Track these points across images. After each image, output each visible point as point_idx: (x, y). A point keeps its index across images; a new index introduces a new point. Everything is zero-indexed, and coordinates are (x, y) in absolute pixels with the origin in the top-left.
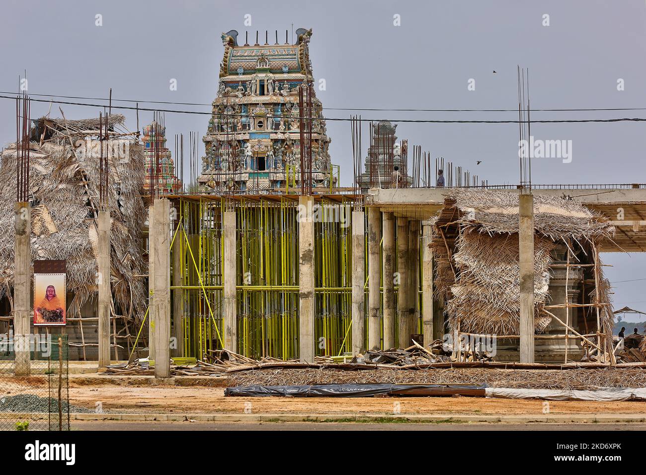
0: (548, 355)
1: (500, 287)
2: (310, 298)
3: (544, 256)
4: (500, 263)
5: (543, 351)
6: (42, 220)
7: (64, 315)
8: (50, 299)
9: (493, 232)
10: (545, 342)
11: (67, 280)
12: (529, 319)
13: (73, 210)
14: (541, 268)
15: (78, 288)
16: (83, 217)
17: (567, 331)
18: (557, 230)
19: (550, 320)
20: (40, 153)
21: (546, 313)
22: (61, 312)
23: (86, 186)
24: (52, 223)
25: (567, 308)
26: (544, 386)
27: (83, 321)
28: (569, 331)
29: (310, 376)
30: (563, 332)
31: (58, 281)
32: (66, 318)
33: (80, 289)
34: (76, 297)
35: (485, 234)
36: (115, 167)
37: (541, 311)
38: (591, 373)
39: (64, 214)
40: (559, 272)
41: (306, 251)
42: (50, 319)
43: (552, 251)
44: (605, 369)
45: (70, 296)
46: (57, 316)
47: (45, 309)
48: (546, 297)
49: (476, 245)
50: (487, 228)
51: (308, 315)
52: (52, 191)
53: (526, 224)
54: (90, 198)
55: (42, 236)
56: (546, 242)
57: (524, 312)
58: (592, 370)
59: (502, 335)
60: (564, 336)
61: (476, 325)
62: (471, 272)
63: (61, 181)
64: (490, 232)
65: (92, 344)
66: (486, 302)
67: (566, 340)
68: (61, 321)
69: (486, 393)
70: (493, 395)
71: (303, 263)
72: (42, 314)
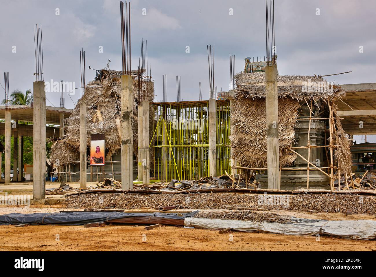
0: (297, 182)
1: (261, 134)
2: (128, 144)
3: (292, 113)
4: (262, 119)
5: (294, 179)
6: (97, 116)
7: (104, 160)
8: (97, 152)
9: (256, 97)
10: (295, 173)
11: (105, 144)
12: (274, 157)
13: (110, 111)
14: (290, 121)
15: (110, 147)
16: (115, 113)
17: (308, 165)
18: (302, 95)
19: (296, 156)
20: (100, 85)
21: (293, 152)
22: (102, 159)
23: (117, 99)
24: (101, 117)
25: (309, 149)
26: (238, 217)
27: (113, 163)
28: (310, 165)
29: (113, 199)
30: (306, 165)
31: (101, 144)
32: (105, 161)
33: (111, 147)
34: (110, 151)
35: (251, 99)
36: (136, 91)
37: (288, 150)
38: (316, 198)
39: (106, 113)
40: (305, 124)
41: (125, 112)
42: (97, 162)
43: (299, 110)
44: (327, 195)
45: (107, 151)
46: (101, 161)
47: (95, 157)
48: (292, 141)
49: (246, 107)
50: (252, 94)
51: (126, 156)
52: (102, 102)
53: (270, 87)
54: (118, 105)
55: (96, 123)
56: (295, 103)
57: (270, 151)
58: (316, 196)
59: (263, 168)
60: (306, 168)
61: (245, 161)
62: (240, 125)
63: (107, 97)
64: (254, 97)
65: (117, 174)
66: (251, 145)
67: (308, 171)
68: (102, 163)
69: (185, 222)
70: (191, 225)
71: (124, 120)
72: (94, 160)
